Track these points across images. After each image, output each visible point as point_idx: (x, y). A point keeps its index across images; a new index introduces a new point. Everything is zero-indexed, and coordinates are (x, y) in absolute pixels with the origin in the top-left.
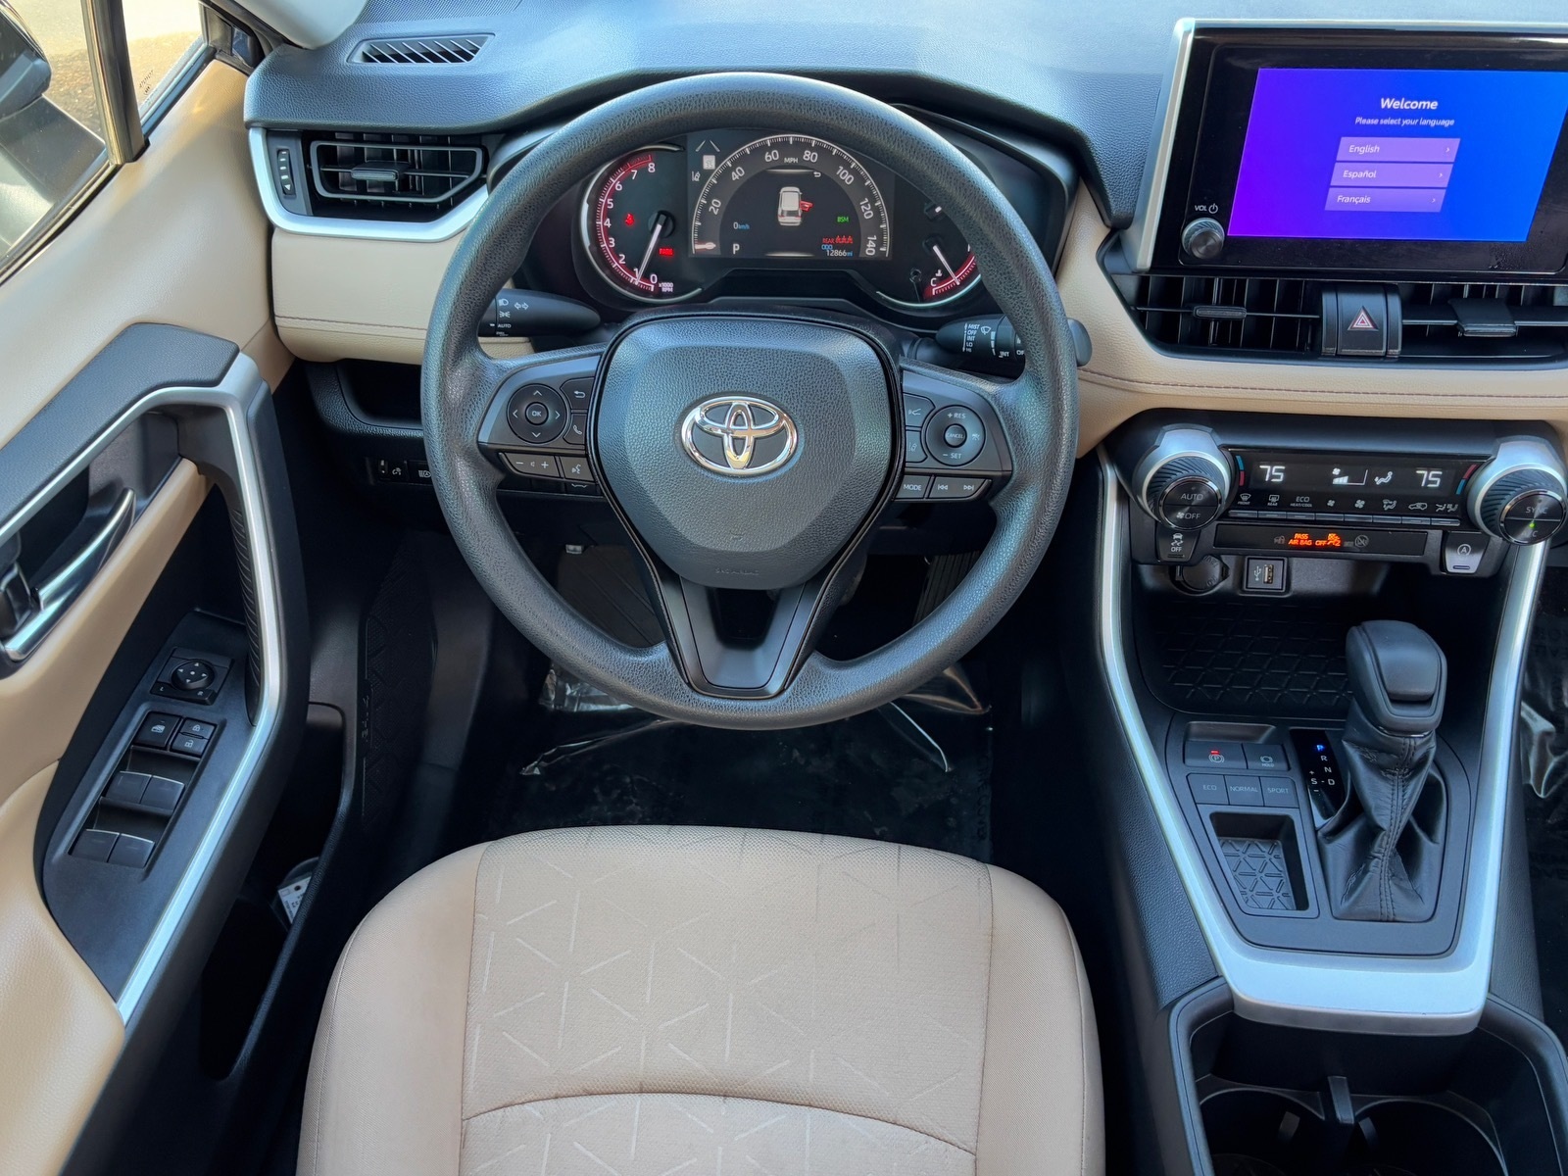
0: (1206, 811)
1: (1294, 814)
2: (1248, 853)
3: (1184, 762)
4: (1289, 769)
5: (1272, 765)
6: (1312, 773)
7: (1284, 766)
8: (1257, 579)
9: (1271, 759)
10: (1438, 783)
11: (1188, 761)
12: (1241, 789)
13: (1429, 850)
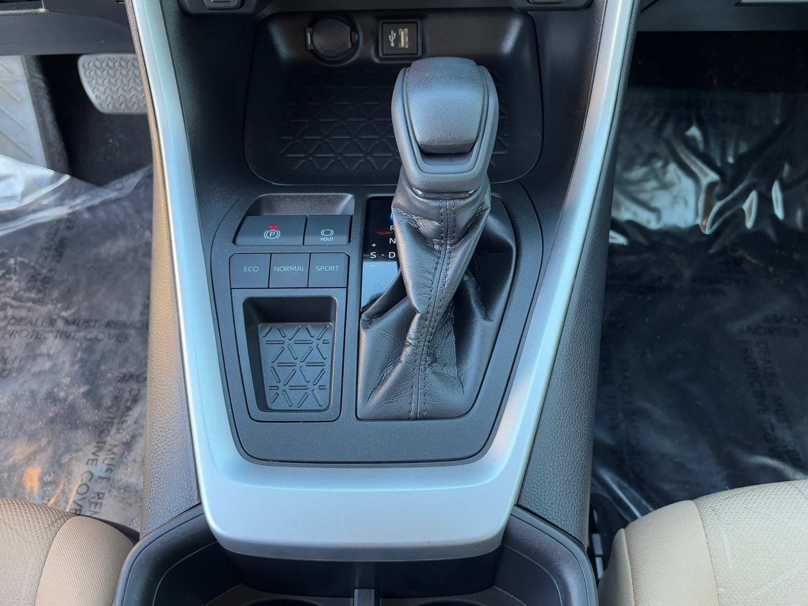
0: (240, 297)
1: (338, 296)
2: (296, 338)
3: (234, 242)
4: (349, 241)
5: (331, 239)
6: (374, 245)
7: (344, 239)
8: (393, 45)
9: (332, 232)
10: (510, 248)
11: (238, 241)
12: (285, 268)
13: (481, 328)
